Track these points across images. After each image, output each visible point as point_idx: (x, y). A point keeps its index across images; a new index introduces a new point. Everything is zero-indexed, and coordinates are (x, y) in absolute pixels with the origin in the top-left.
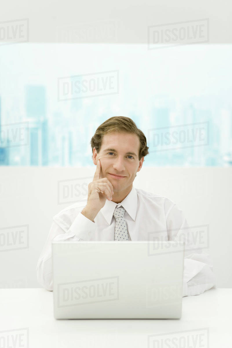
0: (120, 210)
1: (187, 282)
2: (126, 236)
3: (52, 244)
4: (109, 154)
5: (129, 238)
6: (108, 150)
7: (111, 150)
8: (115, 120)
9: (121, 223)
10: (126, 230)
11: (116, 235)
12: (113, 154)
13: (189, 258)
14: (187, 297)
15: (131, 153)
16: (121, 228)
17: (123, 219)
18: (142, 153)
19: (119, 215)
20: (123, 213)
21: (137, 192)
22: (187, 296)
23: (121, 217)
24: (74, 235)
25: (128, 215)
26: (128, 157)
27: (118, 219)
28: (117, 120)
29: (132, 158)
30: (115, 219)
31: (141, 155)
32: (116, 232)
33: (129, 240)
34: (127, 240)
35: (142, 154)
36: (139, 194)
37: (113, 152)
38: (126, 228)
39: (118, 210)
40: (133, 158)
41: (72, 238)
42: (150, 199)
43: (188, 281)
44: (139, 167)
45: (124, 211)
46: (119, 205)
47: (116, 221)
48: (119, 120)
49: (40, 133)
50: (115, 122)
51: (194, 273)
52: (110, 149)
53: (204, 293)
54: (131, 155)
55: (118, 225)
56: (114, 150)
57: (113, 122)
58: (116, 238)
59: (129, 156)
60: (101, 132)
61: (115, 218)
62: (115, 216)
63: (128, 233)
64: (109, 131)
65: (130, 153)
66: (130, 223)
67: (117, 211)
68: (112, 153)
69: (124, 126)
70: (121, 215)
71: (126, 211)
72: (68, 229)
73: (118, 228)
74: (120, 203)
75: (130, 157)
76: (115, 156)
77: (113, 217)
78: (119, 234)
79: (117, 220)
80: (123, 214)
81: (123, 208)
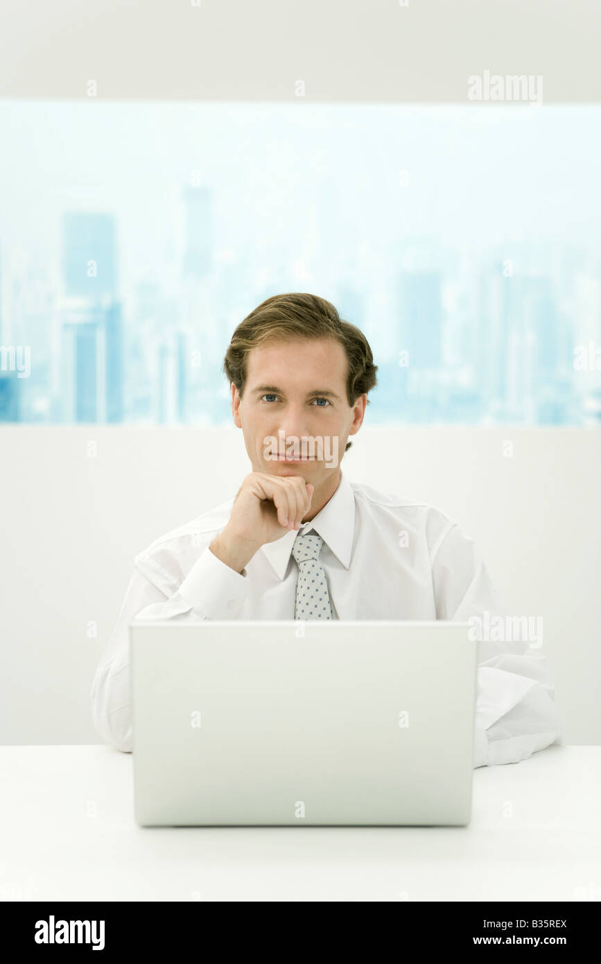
0: (310, 541)
1: (486, 728)
2: (324, 609)
3: (131, 628)
4: (265, 398)
5: (334, 614)
6: (261, 389)
7: (268, 389)
8: (275, 306)
9: (313, 575)
10: (326, 593)
11: (300, 607)
12: (276, 399)
13: (491, 665)
14: (487, 768)
15: (321, 393)
16: (313, 587)
17: (318, 564)
18: (355, 385)
19: (306, 555)
20: (318, 549)
21: (355, 492)
22: (486, 766)
23: (313, 558)
24: (190, 608)
25: (330, 552)
26: (315, 403)
27: (305, 565)
28: (279, 306)
29: (327, 403)
30: (297, 564)
31: (353, 391)
32: (300, 598)
33: (333, 618)
34: (328, 618)
35: (355, 388)
36: (358, 498)
37: (273, 393)
38: (324, 588)
39: (305, 541)
40: (330, 404)
41: (186, 614)
42: (388, 511)
43: (491, 724)
44: (355, 422)
45: (320, 543)
46: (308, 527)
47: (299, 571)
48: (284, 307)
49: (101, 338)
50: (275, 313)
51: (505, 706)
52: (264, 387)
53: (530, 757)
54: (320, 397)
55: (305, 580)
56: (274, 389)
57: (269, 313)
58: (299, 613)
59: (318, 399)
60: (243, 342)
61: (298, 561)
62: (296, 557)
63: (331, 601)
64: (259, 338)
65: (317, 393)
66: (334, 573)
67: (301, 544)
68: (272, 395)
69: (298, 323)
70: (311, 554)
71: (324, 543)
72: (174, 588)
73: (305, 587)
74: (310, 521)
75: (322, 402)
76: (281, 403)
77: (292, 558)
78: (307, 604)
79: (301, 566)
80: (318, 552)
81: (317, 535)
